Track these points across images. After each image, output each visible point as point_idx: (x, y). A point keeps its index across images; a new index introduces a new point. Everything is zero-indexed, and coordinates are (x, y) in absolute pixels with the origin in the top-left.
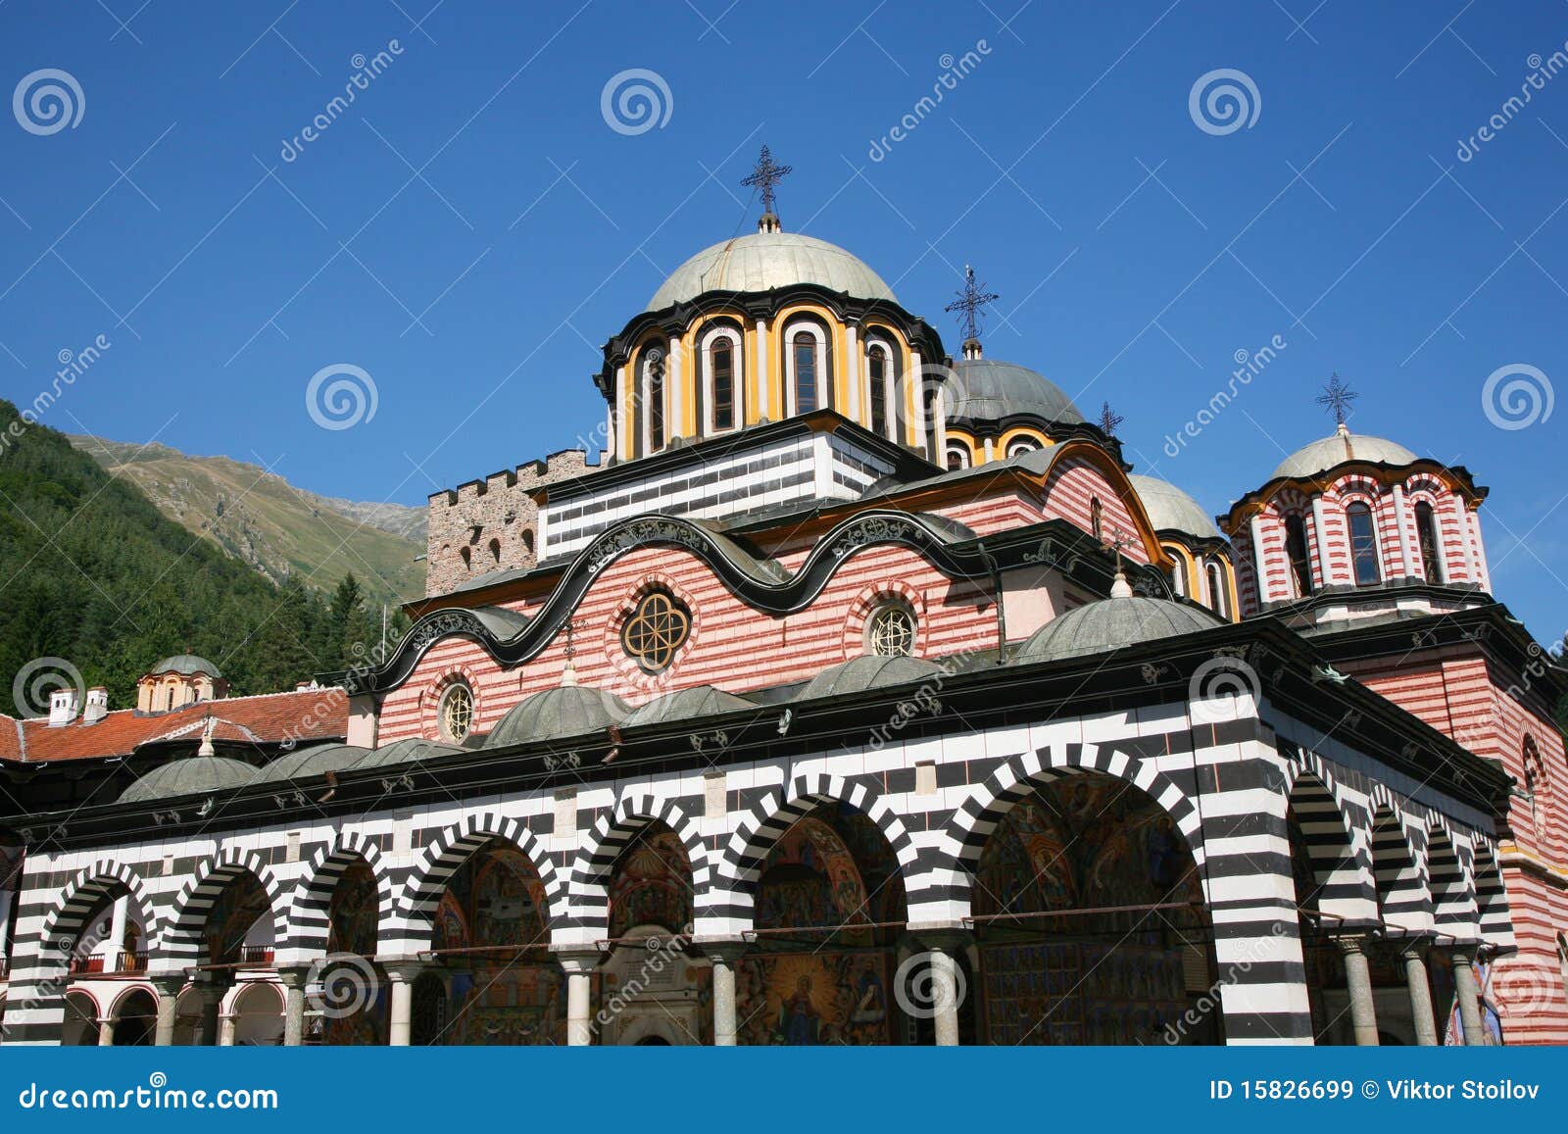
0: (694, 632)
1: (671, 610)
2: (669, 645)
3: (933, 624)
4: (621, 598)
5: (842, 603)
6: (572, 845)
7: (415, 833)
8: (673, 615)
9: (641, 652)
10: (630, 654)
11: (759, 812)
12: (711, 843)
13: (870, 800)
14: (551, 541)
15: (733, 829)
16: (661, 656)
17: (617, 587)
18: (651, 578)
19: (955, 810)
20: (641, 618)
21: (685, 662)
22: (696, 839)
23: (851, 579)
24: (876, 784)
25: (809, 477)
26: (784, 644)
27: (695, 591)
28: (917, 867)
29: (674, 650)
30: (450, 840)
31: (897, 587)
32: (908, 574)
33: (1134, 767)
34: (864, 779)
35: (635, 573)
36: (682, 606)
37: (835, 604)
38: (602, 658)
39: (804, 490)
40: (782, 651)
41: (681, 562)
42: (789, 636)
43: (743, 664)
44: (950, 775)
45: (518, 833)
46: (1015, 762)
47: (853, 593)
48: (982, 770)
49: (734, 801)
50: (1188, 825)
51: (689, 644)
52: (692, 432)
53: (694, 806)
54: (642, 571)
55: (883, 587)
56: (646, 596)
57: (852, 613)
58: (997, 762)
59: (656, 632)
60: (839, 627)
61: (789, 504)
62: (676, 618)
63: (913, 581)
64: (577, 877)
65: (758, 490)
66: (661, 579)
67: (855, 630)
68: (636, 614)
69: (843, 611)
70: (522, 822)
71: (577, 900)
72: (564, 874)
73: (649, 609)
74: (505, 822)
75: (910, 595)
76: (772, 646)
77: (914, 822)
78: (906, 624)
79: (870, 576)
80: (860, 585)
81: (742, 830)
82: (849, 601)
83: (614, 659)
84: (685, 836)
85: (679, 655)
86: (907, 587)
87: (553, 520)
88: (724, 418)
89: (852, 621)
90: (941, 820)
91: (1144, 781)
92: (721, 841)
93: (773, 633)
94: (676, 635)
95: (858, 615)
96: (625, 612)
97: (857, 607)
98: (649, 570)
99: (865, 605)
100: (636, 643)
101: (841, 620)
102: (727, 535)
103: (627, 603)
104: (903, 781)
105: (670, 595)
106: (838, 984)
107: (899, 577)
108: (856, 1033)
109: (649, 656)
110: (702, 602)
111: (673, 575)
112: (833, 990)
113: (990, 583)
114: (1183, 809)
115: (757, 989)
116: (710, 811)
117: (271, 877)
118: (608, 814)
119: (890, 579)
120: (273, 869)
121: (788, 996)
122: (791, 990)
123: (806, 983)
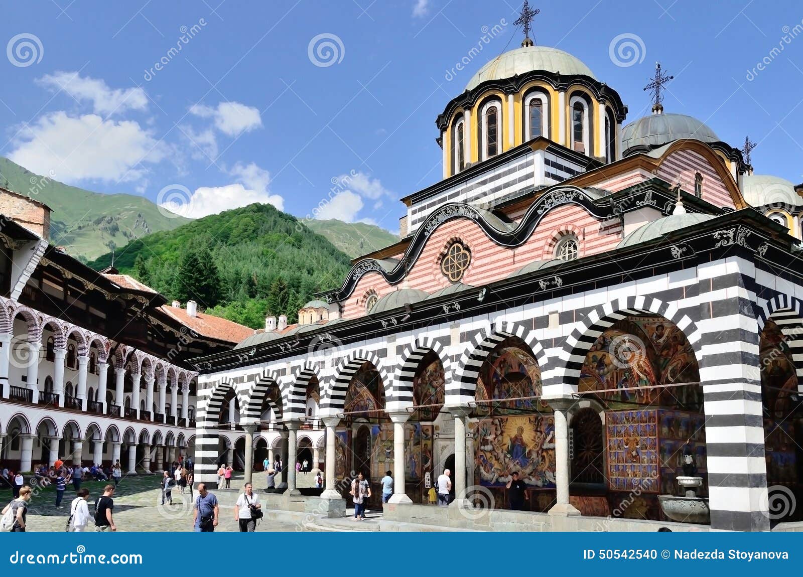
0: (473, 261)
1: (463, 251)
2: (462, 269)
3: (588, 245)
4: (440, 247)
5: (542, 239)
7: (333, 360)
8: (463, 254)
9: (449, 273)
10: (444, 275)
11: (474, 342)
12: (452, 358)
13: (526, 334)
14: (414, 223)
16: (459, 273)
17: (438, 242)
18: (453, 236)
19: (568, 336)
20: (449, 256)
23: (547, 226)
25: (531, 175)
26: (514, 263)
27: (473, 240)
28: (548, 367)
29: (464, 270)
31: (570, 228)
32: (576, 220)
33: (664, 307)
34: (523, 323)
35: (446, 234)
36: (467, 249)
37: (538, 240)
38: (431, 277)
39: (529, 182)
40: (513, 267)
41: (466, 226)
42: (516, 259)
43: (494, 275)
45: (372, 358)
46: (599, 308)
47: (547, 233)
48: (582, 314)
49: (463, 337)
50: (693, 338)
51: (470, 267)
52: (477, 159)
54: (449, 232)
55: (563, 229)
56: (451, 245)
57: (547, 244)
58: (590, 310)
59: (456, 263)
60: (540, 252)
61: (522, 191)
62: (465, 255)
63: (578, 224)
65: (506, 185)
66: (457, 236)
67: (548, 253)
68: (447, 255)
69: (542, 243)
72: (391, 376)
73: (453, 252)
75: (576, 231)
76: (508, 265)
78: (575, 247)
79: (557, 223)
80: (551, 229)
81: (466, 352)
82: (546, 238)
83: (437, 277)
85: (466, 273)
86: (574, 227)
87: (414, 213)
88: (492, 150)
89: (547, 248)
90: (560, 342)
91: (669, 315)
92: (457, 358)
93: (508, 258)
94: (465, 263)
95: (550, 245)
96: (442, 254)
97: (550, 241)
98: (452, 232)
99: (554, 239)
100: (447, 269)
101: (542, 248)
102: (490, 211)
103: (442, 250)
105: (462, 244)
106: (536, 431)
107: (571, 222)
108: (545, 454)
109: (453, 275)
110: (476, 246)
111: (463, 233)
112: (533, 433)
113: (618, 220)
114: (692, 328)
115: (499, 432)
119: (566, 224)
121: (513, 436)
122: (514, 433)
123: (521, 430)
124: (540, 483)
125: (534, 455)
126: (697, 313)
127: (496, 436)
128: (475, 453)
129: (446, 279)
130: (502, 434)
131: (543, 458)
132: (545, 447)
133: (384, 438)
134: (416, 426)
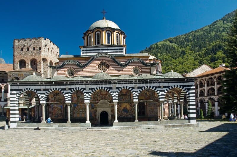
1: (106, 65)
3: (142, 71)
6: (116, 91)
11: (142, 89)
12: (135, 92)
14: (83, 53)
23: (132, 65)
32: (139, 65)
34: (155, 87)
36: (108, 65)
39: (122, 53)
43: (117, 72)
44: (165, 87)
46: (171, 86)
52: (105, 44)
53: (133, 88)
60: (130, 70)
61: (120, 54)
64: (116, 94)
65: (115, 52)
67: (132, 70)
69: (131, 68)
71: (116, 97)
72: (115, 94)
73: (102, 64)
74: (105, 88)
78: (137, 70)
84: (132, 91)
87: (83, 50)
88: (108, 42)
105: (106, 63)
106: (130, 106)
108: (133, 111)
109: (103, 70)
111: (107, 60)
112: (130, 107)
115: (120, 106)
116: (135, 89)
117: (63, 92)
118: (121, 88)
119: (137, 66)
120: (64, 91)
121: (124, 107)
122: (124, 106)
123: (126, 106)
124: (131, 116)
125: (130, 111)
127: (119, 107)
129: (100, 70)
130: (121, 107)
131: (132, 111)
132: (133, 109)
134: (92, 105)
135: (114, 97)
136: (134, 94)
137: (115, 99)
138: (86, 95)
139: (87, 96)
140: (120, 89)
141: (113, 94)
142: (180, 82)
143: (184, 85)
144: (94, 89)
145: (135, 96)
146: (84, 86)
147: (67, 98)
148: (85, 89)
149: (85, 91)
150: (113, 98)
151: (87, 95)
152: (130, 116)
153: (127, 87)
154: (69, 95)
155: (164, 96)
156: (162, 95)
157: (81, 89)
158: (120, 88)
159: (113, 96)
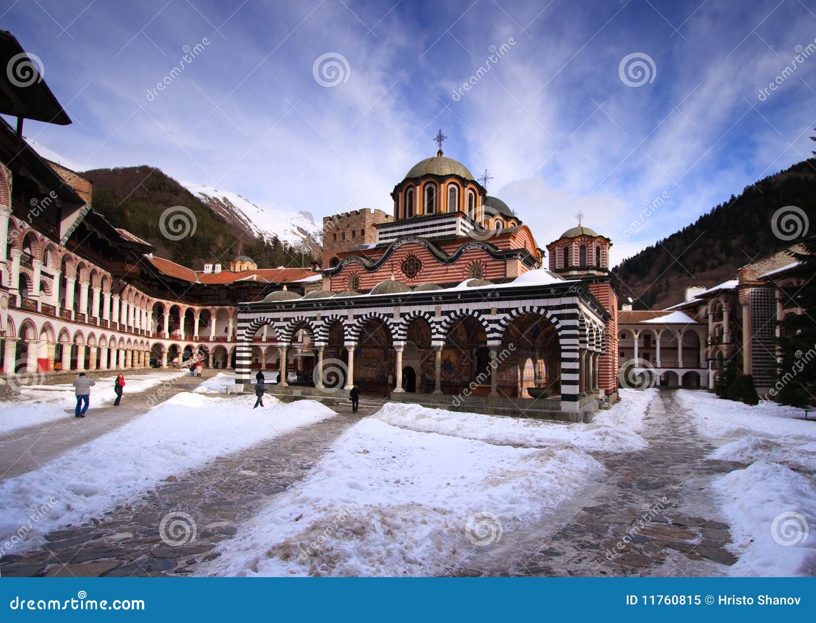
0: (422, 268)
1: (415, 262)
2: (415, 271)
4: (402, 257)
5: (463, 264)
6: (398, 321)
7: (354, 316)
9: (407, 272)
10: (404, 272)
11: (450, 317)
12: (436, 323)
13: (479, 316)
14: (380, 239)
15: (443, 320)
16: (413, 273)
17: (401, 254)
18: (410, 253)
19: (501, 320)
21: (419, 275)
22: (432, 322)
23: (466, 258)
24: (481, 312)
25: (456, 229)
26: (447, 273)
27: (423, 257)
30: (364, 318)
31: (479, 261)
32: (481, 258)
33: (546, 313)
34: (477, 311)
36: (419, 261)
37: (461, 264)
39: (453, 232)
40: (447, 275)
41: (419, 249)
42: (448, 271)
43: (436, 277)
44: (500, 311)
45: (383, 318)
46: (517, 309)
47: (466, 262)
48: (508, 311)
49: (443, 313)
50: (557, 327)
51: (421, 271)
52: (422, 213)
53: (432, 314)
54: (408, 250)
55: (475, 261)
56: (409, 257)
57: (466, 266)
58: (512, 309)
59: (411, 267)
61: (449, 236)
62: (417, 264)
63: (483, 260)
64: (400, 329)
66: (413, 253)
67: (466, 271)
68: (406, 262)
69: (464, 266)
70: (385, 315)
71: (400, 335)
72: (396, 328)
73: (410, 261)
74: (380, 314)
75: (482, 263)
76: (443, 273)
77: (490, 322)
78: (480, 271)
79: (471, 257)
80: (469, 259)
81: (445, 321)
82: (466, 264)
83: (399, 273)
84: (430, 321)
85: (418, 273)
86: (481, 261)
87: (380, 233)
88: (430, 210)
89: (466, 269)
90: (497, 322)
91: (548, 316)
92: (440, 323)
93: (444, 270)
94: (417, 268)
96: (402, 261)
98: (410, 250)
99: (470, 265)
100: (406, 269)
101: (463, 268)
102: (432, 243)
103: (404, 259)
104: (488, 312)
105: (416, 258)
106: (458, 357)
107: (479, 258)
109: (410, 274)
110: (424, 260)
111: (417, 252)
113: (503, 262)
114: (557, 323)
116: (436, 316)
117: (312, 324)
118: (409, 314)
119: (477, 259)
120: (313, 322)
121: (445, 359)
123: (449, 356)
125: (456, 368)
126: (561, 317)
128: (422, 366)
129: (404, 275)
133: (363, 357)
134: (385, 351)
135: (394, 334)
136: (434, 328)
137: (397, 340)
138: (347, 330)
139: (349, 332)
140: (407, 317)
141: (393, 329)
142: (539, 298)
143: (550, 304)
144: (361, 316)
145: (434, 334)
146: (344, 312)
147: (317, 337)
148: (346, 317)
149: (346, 322)
150: (394, 337)
151: (350, 330)
152: (455, 380)
153: (420, 312)
154: (321, 331)
155: (496, 335)
156: (493, 330)
157: (341, 317)
158: (407, 313)
159: (393, 331)
